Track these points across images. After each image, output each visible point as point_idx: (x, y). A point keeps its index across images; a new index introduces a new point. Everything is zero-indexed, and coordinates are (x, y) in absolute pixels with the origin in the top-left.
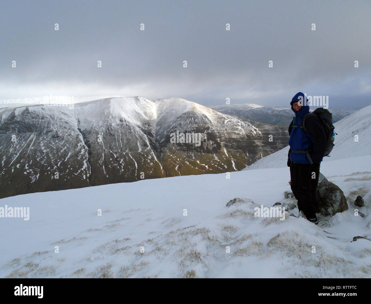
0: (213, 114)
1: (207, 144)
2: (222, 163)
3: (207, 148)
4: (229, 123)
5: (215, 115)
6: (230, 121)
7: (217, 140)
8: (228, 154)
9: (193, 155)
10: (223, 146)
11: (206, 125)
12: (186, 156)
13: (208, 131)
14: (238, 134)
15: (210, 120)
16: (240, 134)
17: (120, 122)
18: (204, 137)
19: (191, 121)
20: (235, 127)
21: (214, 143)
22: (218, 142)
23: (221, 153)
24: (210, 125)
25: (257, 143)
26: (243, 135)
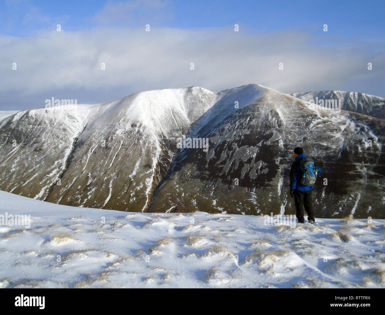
0: (294, 108)
1: (251, 168)
2: (259, 208)
3: (247, 175)
4: (319, 125)
5: (297, 111)
6: (324, 122)
7: (274, 161)
8: (282, 190)
9: (214, 188)
10: (281, 174)
11: (267, 130)
12: (200, 190)
13: (265, 143)
14: (327, 148)
15: (281, 121)
16: (331, 148)
17: (131, 127)
18: (253, 153)
19: (242, 123)
20: (329, 133)
21: (266, 167)
22: (276, 164)
23: (269, 188)
24: (276, 130)
25: (359, 170)
26: (334, 152)
